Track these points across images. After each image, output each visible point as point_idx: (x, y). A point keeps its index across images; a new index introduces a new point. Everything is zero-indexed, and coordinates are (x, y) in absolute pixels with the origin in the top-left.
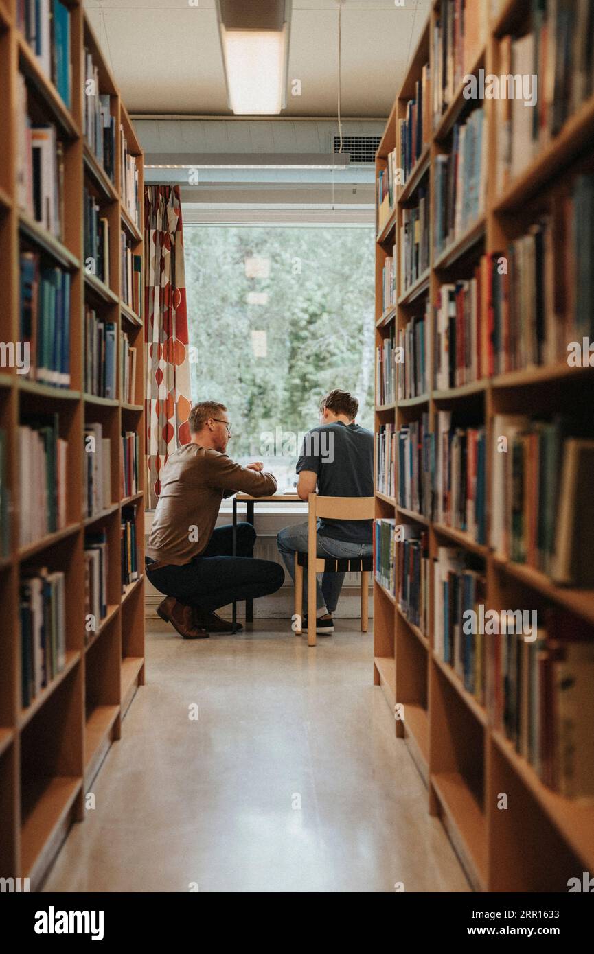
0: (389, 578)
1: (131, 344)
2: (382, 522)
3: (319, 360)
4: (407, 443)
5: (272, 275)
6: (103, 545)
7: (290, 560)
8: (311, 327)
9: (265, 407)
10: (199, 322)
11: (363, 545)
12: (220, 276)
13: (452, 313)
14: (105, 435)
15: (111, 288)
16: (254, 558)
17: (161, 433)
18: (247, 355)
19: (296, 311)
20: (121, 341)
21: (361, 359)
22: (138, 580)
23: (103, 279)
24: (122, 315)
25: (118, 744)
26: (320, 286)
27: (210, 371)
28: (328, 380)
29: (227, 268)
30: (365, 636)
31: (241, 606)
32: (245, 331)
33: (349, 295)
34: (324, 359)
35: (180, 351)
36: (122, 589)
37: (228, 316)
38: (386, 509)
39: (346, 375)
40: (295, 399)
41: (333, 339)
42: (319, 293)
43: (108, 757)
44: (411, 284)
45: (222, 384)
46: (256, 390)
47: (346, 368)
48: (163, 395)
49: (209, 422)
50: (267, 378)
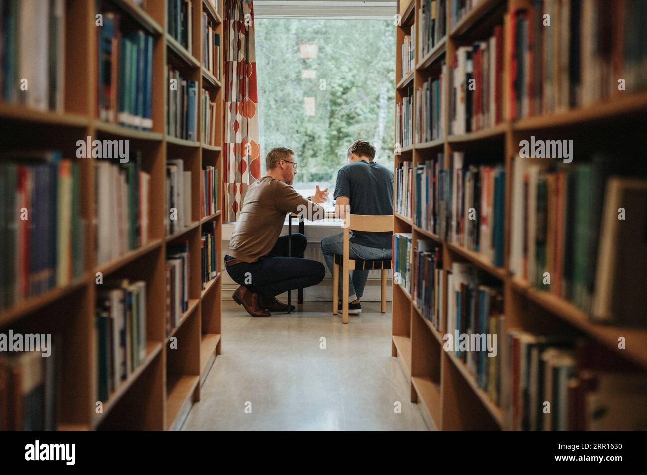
0: (405, 279)
1: (212, 99)
2: (400, 236)
3: (350, 119)
4: (423, 177)
5: (318, 61)
6: (185, 255)
7: (330, 261)
8: (345, 97)
9: (313, 150)
10: (270, 92)
11: (384, 250)
12: (284, 62)
13: (470, 69)
14: (186, 169)
15: (193, 54)
16: (304, 259)
17: (237, 167)
18: (302, 114)
19: (335, 85)
20: (202, 97)
21: (377, 119)
22: (216, 278)
23: (186, 47)
24: (203, 77)
25: (198, 405)
26: (350, 69)
27: (276, 125)
28: (357, 132)
29: (289, 55)
30: (384, 316)
31: (294, 293)
32: (300, 99)
33: (370, 74)
34: (353, 118)
35: (251, 109)
36: (202, 286)
37: (289, 88)
38: (404, 227)
39: (368, 129)
40: (333, 145)
41: (359, 105)
42: (350, 74)
43: (189, 417)
44: (428, 52)
45: (283, 134)
46: (307, 138)
47: (367, 124)
48: (239, 140)
49: (281, 163)
50: (315, 131)
